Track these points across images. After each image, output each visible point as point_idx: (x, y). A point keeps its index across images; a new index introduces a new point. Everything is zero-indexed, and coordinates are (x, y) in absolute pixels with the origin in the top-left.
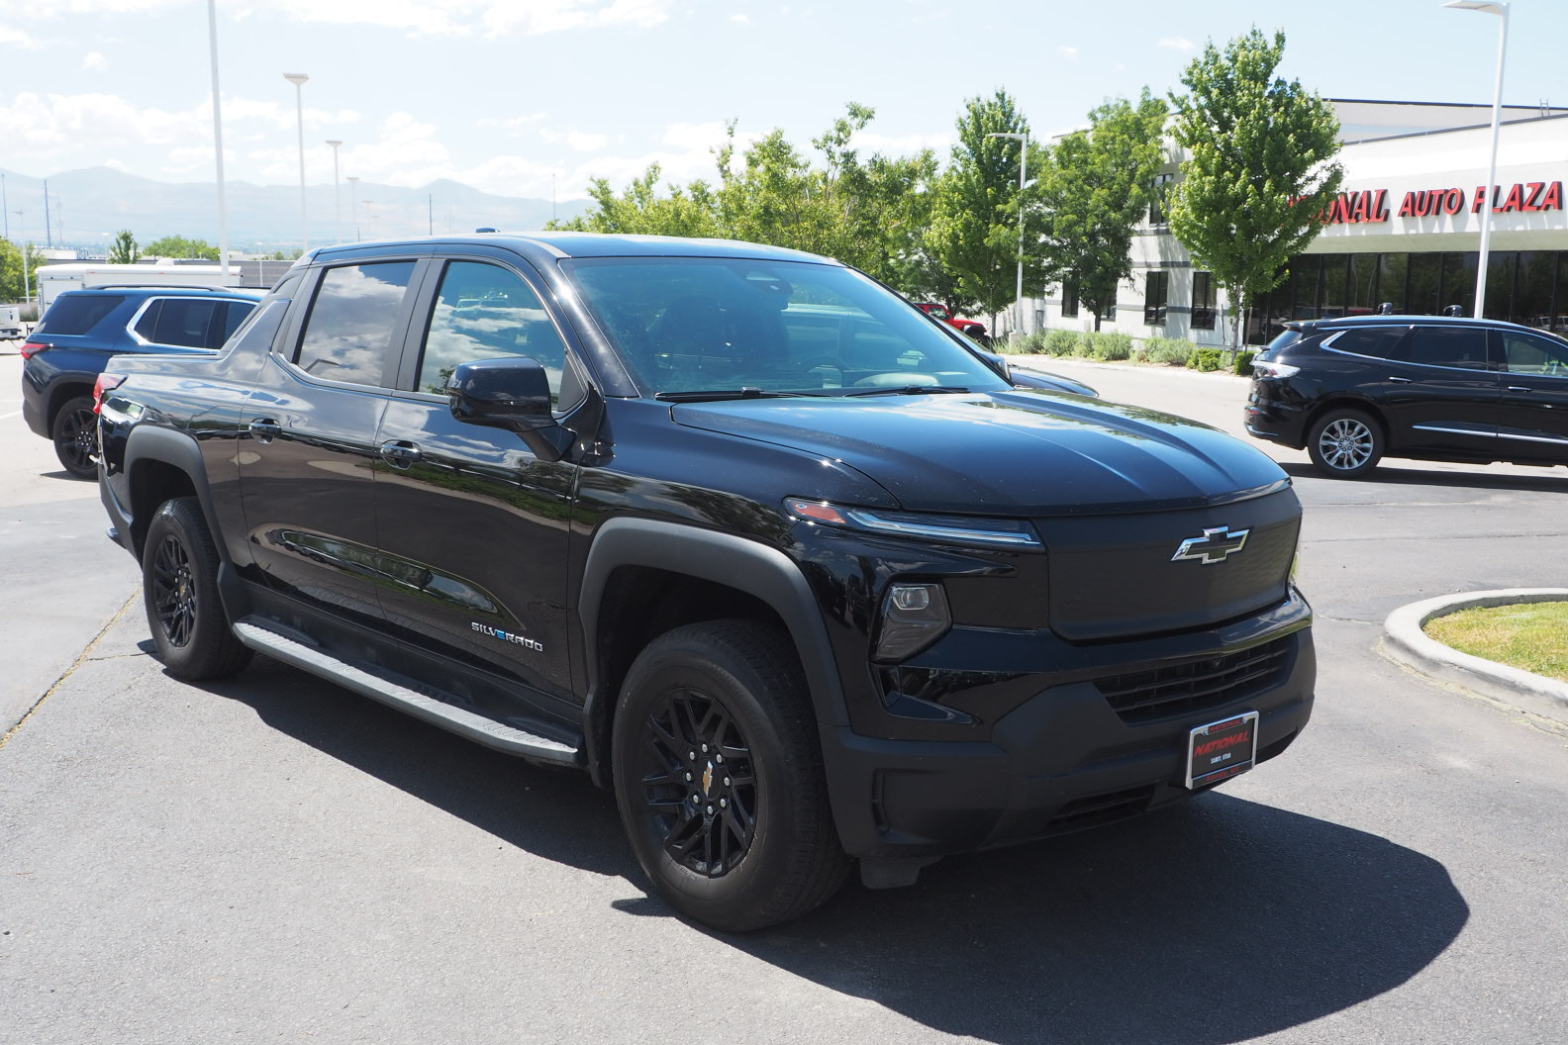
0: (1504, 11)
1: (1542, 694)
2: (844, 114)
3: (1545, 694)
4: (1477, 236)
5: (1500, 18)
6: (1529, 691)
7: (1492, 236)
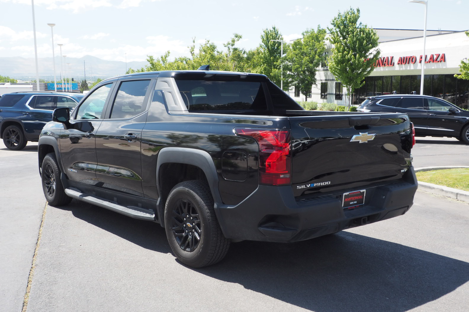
0: (426, 3)
1: (437, 189)
2: (233, 37)
3: (438, 189)
4: (420, 70)
5: (425, 5)
6: (434, 188)
7: (425, 70)
